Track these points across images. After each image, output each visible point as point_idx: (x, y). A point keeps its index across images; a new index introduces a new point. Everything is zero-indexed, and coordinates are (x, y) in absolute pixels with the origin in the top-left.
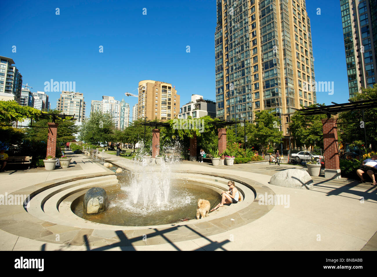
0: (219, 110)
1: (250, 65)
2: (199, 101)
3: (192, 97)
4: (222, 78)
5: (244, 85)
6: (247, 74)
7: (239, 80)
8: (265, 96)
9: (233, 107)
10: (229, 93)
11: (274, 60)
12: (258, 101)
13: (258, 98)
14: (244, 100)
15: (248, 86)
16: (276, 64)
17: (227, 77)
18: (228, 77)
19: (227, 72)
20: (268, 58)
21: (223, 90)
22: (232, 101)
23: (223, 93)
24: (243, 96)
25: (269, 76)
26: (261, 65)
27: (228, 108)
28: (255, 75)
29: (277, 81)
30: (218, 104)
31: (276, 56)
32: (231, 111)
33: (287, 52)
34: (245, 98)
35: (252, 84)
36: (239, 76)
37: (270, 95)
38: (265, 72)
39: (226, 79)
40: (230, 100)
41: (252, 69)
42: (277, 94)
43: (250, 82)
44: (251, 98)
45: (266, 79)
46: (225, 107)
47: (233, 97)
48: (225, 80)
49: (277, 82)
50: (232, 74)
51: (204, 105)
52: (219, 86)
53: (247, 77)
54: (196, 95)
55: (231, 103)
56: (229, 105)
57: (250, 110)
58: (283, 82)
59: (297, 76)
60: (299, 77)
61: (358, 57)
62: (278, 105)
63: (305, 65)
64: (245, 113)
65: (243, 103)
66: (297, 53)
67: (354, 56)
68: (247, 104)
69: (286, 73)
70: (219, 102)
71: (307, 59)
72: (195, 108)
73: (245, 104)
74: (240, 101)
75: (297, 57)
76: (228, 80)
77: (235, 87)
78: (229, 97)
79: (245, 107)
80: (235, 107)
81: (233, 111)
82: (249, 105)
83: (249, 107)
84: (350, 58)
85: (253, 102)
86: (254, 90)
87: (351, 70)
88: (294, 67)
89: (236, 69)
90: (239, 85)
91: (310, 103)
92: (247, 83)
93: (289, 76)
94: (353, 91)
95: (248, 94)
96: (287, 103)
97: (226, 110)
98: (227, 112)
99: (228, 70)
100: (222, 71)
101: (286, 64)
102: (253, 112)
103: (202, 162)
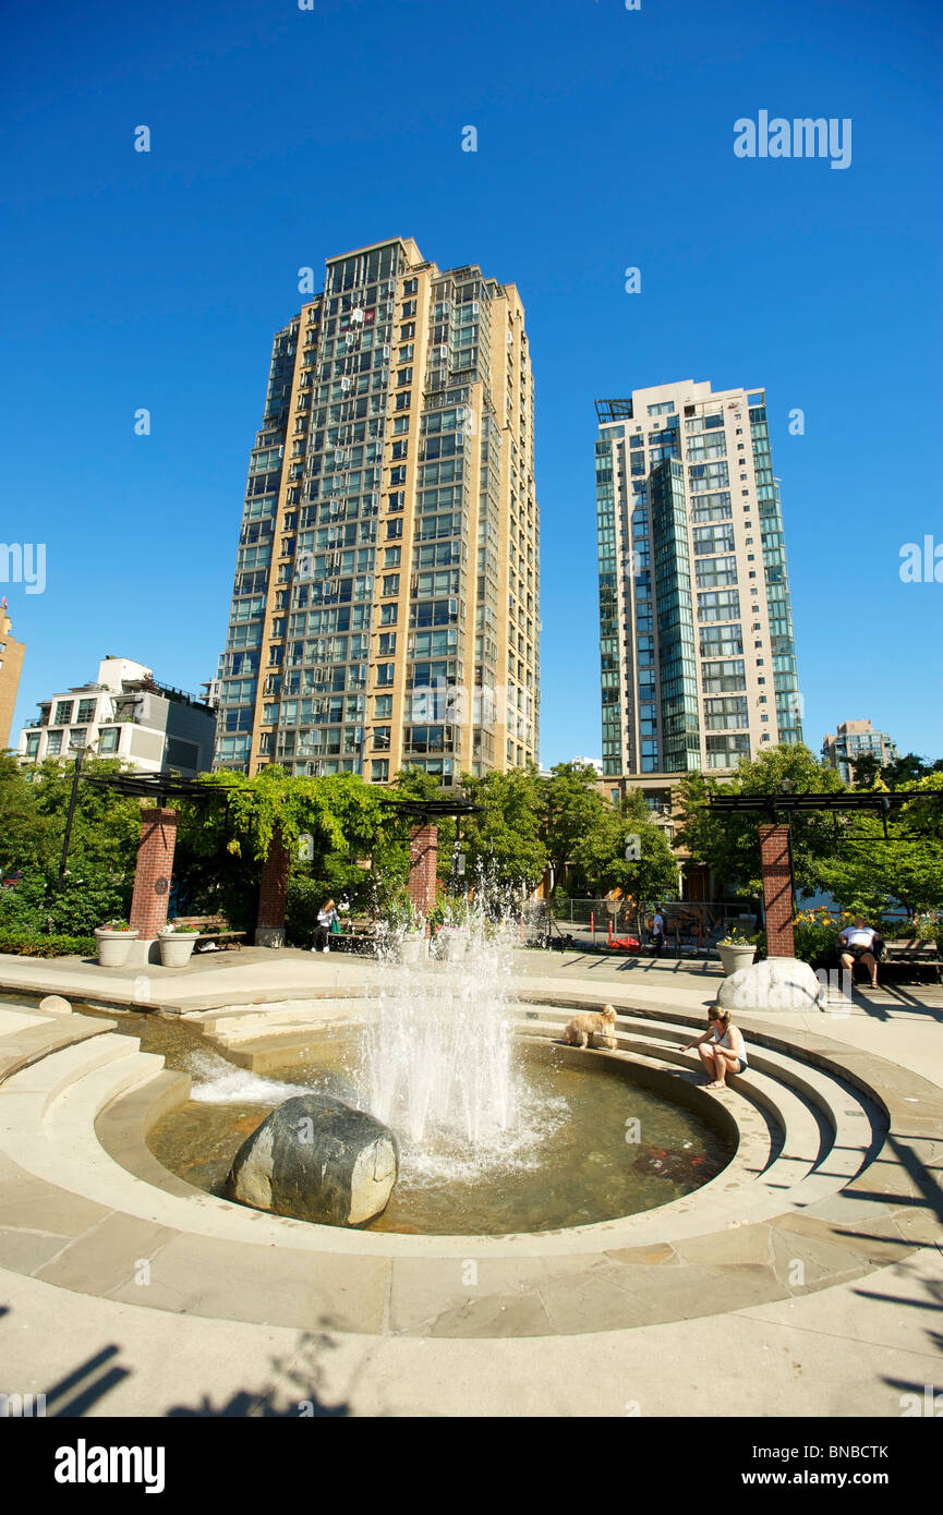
0: (227, 738)
1: (371, 597)
2: (136, 690)
3: (105, 666)
4: (258, 620)
5: (343, 663)
6: (359, 626)
7: (323, 642)
9: (291, 734)
10: (279, 678)
11: (450, 603)
12: (384, 727)
13: (387, 716)
14: (338, 715)
15: (355, 668)
16: (454, 618)
17: (278, 618)
18: (284, 621)
19: (280, 603)
20: (431, 590)
21: (256, 665)
22: (289, 711)
23: (252, 675)
24: (334, 699)
25: (429, 650)
26: (408, 609)
27: (271, 738)
28: (384, 638)
29: (455, 670)
30: (225, 713)
31: (457, 591)
32: (281, 749)
33: (488, 588)
34: (341, 709)
35: (372, 666)
36: (325, 627)
38: (420, 635)
39: (272, 627)
40: (283, 707)
41: (377, 615)
43: (365, 656)
44: (361, 713)
45: (419, 658)
46: (257, 730)
47: (293, 697)
48: (269, 628)
49: (452, 674)
50: (303, 615)
51: (154, 707)
52: (243, 645)
53: (357, 636)
54: (125, 662)
55: (284, 718)
56: (275, 725)
57: (354, 755)
58: (469, 678)
59: (507, 668)
60: (511, 670)
61: (625, 645)
62: (451, 750)
63: (526, 638)
64: (334, 763)
65: (329, 724)
66: (511, 597)
67: (617, 638)
68: (343, 730)
69: (481, 653)
70: (234, 706)
71: (529, 623)
72: (117, 716)
73: (339, 730)
74: (320, 717)
75: (511, 609)
76: (283, 634)
77: (308, 663)
78: (277, 695)
79: (336, 742)
80: (298, 734)
81: (290, 748)
82: (351, 734)
83: (351, 742)
84: (609, 642)
85: (368, 728)
86: (376, 685)
87: (610, 675)
88: (501, 639)
89: (318, 599)
90: (323, 658)
91: (528, 754)
92: (355, 658)
93: (486, 664)
94: (611, 733)
95: (353, 697)
96: (475, 748)
97: (257, 742)
98: (262, 750)
99: (286, 594)
100: (261, 594)
101: (482, 623)
102: (366, 760)
103: (326, 949)
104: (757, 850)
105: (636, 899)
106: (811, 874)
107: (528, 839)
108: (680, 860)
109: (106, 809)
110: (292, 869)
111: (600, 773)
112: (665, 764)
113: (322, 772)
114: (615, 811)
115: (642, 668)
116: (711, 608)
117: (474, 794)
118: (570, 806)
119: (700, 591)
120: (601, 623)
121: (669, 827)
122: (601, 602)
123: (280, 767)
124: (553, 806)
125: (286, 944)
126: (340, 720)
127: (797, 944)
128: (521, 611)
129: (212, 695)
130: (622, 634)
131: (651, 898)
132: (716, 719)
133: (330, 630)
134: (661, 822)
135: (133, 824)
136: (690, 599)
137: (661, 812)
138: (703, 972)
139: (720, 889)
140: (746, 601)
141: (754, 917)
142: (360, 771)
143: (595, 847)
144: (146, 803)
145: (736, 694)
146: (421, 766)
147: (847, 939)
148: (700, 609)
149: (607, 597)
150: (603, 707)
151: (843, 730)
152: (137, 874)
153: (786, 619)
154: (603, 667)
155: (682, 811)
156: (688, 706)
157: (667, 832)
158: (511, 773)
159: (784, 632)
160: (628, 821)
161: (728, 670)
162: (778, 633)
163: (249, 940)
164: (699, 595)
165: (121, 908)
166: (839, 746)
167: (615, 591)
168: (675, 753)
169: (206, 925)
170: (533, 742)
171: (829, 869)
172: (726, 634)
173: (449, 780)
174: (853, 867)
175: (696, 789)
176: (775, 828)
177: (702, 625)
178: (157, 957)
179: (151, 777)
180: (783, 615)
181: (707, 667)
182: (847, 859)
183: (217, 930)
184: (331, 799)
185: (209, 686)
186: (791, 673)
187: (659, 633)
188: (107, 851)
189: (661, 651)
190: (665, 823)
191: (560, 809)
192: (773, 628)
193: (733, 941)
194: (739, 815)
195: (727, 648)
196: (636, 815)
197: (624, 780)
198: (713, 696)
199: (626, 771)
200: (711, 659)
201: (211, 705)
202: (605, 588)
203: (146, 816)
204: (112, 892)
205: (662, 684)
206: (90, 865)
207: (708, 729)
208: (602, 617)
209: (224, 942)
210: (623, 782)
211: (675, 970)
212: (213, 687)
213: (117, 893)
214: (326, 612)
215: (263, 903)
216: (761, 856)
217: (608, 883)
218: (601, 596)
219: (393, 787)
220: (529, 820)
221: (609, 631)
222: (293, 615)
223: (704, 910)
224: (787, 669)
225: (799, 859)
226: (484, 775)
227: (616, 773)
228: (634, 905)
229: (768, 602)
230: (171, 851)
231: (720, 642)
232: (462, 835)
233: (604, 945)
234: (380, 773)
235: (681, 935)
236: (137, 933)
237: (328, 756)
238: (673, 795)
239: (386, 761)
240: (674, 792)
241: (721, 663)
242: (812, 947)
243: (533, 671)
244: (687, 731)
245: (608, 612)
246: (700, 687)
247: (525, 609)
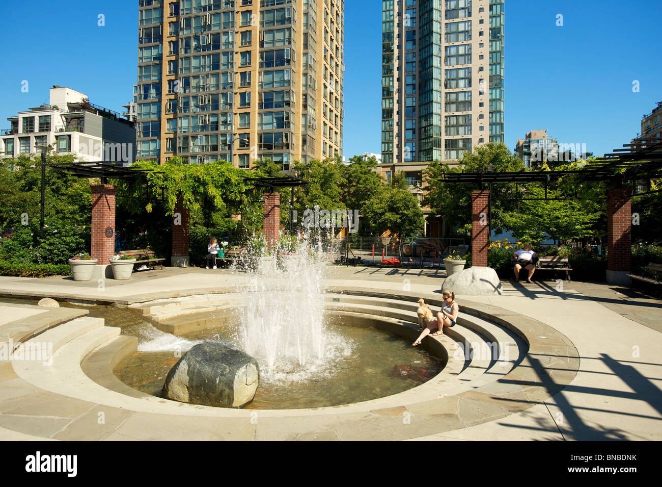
0: (144, 142)
1: (233, 47)
2: (79, 109)
3: (53, 92)
4: (158, 62)
5: (217, 92)
6: (226, 67)
7: (203, 77)
8: (261, 124)
9: (186, 139)
10: (176, 102)
11: (285, 51)
12: (245, 133)
13: (247, 127)
14: (216, 126)
15: (225, 95)
16: (288, 61)
17: (171, 61)
18: (175, 63)
19: (172, 50)
20: (273, 42)
21: (159, 93)
22: (184, 123)
23: (157, 100)
24: (213, 115)
25: (272, 83)
26: (258, 55)
27: (173, 141)
28: (243, 75)
29: (289, 97)
30: (141, 125)
31: (290, 43)
32: (180, 148)
33: (311, 42)
34: (217, 122)
35: (236, 94)
36: (204, 67)
37: (272, 123)
38: (266, 73)
39: (168, 67)
40: (179, 121)
41: (238, 59)
42: (288, 125)
43: (231, 87)
44: (230, 124)
45: (267, 88)
46: (164, 136)
47: (186, 114)
48: (166, 68)
49: (288, 99)
50: (188, 58)
51: (94, 121)
52: (149, 79)
53: (225, 74)
54: (67, 90)
55: (180, 128)
56: (175, 133)
57: (227, 152)
58: (299, 102)
59: (322, 95)
60: (325, 97)
61: (398, 81)
62: (288, 148)
63: (334, 76)
64: (214, 157)
65: (210, 132)
66: (325, 47)
67: (393, 76)
68: (220, 136)
69: (306, 85)
70: (147, 120)
71: (337, 65)
72: (67, 127)
73: (217, 135)
74: (204, 127)
75: (325, 56)
76: (175, 71)
77: (194, 91)
78: (175, 113)
79: (215, 144)
80: (190, 138)
81: (186, 147)
82: (225, 138)
83: (225, 143)
84: (387, 79)
85: (235, 134)
86: (239, 106)
87: (387, 101)
88: (318, 75)
89: (197, 48)
90: (203, 88)
91: (336, 150)
92: (224, 88)
93: (309, 93)
94: (387, 137)
95: (225, 114)
96: (303, 146)
97: (164, 144)
98: (168, 149)
99: (175, 44)
100: (158, 43)
101: (306, 65)
102: (235, 155)
103: (215, 267)
104: (470, 207)
105: (399, 236)
106: (501, 221)
107: (336, 201)
108: (425, 214)
109: (67, 187)
110: (191, 221)
111: (379, 162)
112: (419, 157)
113: (206, 162)
114: (388, 185)
115: (407, 96)
116: (453, 56)
117: (303, 175)
118: (361, 181)
119: (447, 45)
120: (383, 66)
121: (420, 194)
122: (383, 52)
123: (179, 159)
124: (350, 182)
125: (191, 265)
126: (217, 129)
127: (489, 260)
128: (331, 57)
129: (131, 114)
130: (396, 74)
131: (408, 235)
132: (452, 129)
133: (207, 69)
134: (415, 191)
135: (86, 195)
136: (440, 50)
137: (415, 185)
138: (435, 276)
139: (448, 230)
140: (476, 51)
141: (467, 246)
142: (231, 161)
143: (375, 206)
144: (93, 181)
145: (465, 113)
146: (270, 158)
147: (518, 256)
148: (446, 57)
149: (387, 49)
150: (383, 121)
151: (529, 136)
152: (92, 226)
153: (500, 64)
154: (383, 95)
155: (427, 185)
156: (435, 120)
157: (419, 197)
158: (325, 161)
159: (498, 73)
160: (395, 190)
161: (461, 98)
162: (494, 74)
163: (168, 263)
164: (446, 47)
165: (85, 246)
166: (526, 146)
167: (393, 44)
168: (426, 150)
169: (140, 255)
170: (339, 143)
171: (512, 218)
172: (461, 74)
173: (287, 167)
174: (525, 216)
175: (436, 171)
176: (481, 193)
177: (447, 68)
178: (110, 274)
179: (95, 164)
180: (498, 61)
181: (448, 95)
182: (522, 211)
183: (147, 258)
184: (213, 177)
185: (128, 107)
186: (500, 100)
187: (420, 73)
188: (71, 213)
189: (420, 85)
190: (417, 192)
191: (354, 184)
192: (491, 70)
193: (452, 258)
194: (461, 186)
195: (462, 83)
196: (400, 187)
197: (394, 166)
198: (451, 114)
199: (395, 161)
200: (451, 91)
201: (131, 120)
202: (387, 42)
203: (94, 190)
204: (78, 237)
205: (419, 106)
206: (60, 221)
207: (447, 135)
208: (383, 62)
209: (152, 265)
210: (393, 167)
211: (419, 275)
212: (131, 108)
213: (80, 238)
214: (204, 56)
215: (175, 242)
216: (472, 210)
217: (382, 228)
218: (384, 47)
219: (253, 171)
220: (336, 190)
221: (388, 72)
222: (182, 59)
223: (438, 242)
224: (498, 97)
225: (495, 212)
226: (308, 162)
227: (389, 162)
228: (398, 240)
229: (490, 53)
230: (113, 211)
231: (457, 79)
232: (295, 199)
233: (380, 262)
234: (244, 163)
235: (424, 257)
236: (96, 260)
237: (210, 152)
238: (423, 175)
239: (248, 155)
240: (423, 174)
241: (457, 93)
242: (498, 261)
243: (339, 97)
244: (434, 136)
245: (388, 59)
246: (443, 109)
247: (334, 56)
